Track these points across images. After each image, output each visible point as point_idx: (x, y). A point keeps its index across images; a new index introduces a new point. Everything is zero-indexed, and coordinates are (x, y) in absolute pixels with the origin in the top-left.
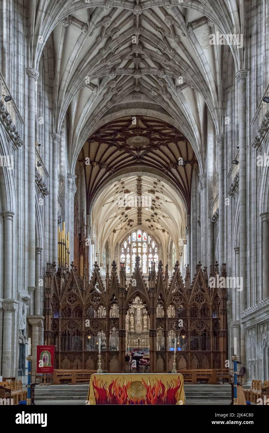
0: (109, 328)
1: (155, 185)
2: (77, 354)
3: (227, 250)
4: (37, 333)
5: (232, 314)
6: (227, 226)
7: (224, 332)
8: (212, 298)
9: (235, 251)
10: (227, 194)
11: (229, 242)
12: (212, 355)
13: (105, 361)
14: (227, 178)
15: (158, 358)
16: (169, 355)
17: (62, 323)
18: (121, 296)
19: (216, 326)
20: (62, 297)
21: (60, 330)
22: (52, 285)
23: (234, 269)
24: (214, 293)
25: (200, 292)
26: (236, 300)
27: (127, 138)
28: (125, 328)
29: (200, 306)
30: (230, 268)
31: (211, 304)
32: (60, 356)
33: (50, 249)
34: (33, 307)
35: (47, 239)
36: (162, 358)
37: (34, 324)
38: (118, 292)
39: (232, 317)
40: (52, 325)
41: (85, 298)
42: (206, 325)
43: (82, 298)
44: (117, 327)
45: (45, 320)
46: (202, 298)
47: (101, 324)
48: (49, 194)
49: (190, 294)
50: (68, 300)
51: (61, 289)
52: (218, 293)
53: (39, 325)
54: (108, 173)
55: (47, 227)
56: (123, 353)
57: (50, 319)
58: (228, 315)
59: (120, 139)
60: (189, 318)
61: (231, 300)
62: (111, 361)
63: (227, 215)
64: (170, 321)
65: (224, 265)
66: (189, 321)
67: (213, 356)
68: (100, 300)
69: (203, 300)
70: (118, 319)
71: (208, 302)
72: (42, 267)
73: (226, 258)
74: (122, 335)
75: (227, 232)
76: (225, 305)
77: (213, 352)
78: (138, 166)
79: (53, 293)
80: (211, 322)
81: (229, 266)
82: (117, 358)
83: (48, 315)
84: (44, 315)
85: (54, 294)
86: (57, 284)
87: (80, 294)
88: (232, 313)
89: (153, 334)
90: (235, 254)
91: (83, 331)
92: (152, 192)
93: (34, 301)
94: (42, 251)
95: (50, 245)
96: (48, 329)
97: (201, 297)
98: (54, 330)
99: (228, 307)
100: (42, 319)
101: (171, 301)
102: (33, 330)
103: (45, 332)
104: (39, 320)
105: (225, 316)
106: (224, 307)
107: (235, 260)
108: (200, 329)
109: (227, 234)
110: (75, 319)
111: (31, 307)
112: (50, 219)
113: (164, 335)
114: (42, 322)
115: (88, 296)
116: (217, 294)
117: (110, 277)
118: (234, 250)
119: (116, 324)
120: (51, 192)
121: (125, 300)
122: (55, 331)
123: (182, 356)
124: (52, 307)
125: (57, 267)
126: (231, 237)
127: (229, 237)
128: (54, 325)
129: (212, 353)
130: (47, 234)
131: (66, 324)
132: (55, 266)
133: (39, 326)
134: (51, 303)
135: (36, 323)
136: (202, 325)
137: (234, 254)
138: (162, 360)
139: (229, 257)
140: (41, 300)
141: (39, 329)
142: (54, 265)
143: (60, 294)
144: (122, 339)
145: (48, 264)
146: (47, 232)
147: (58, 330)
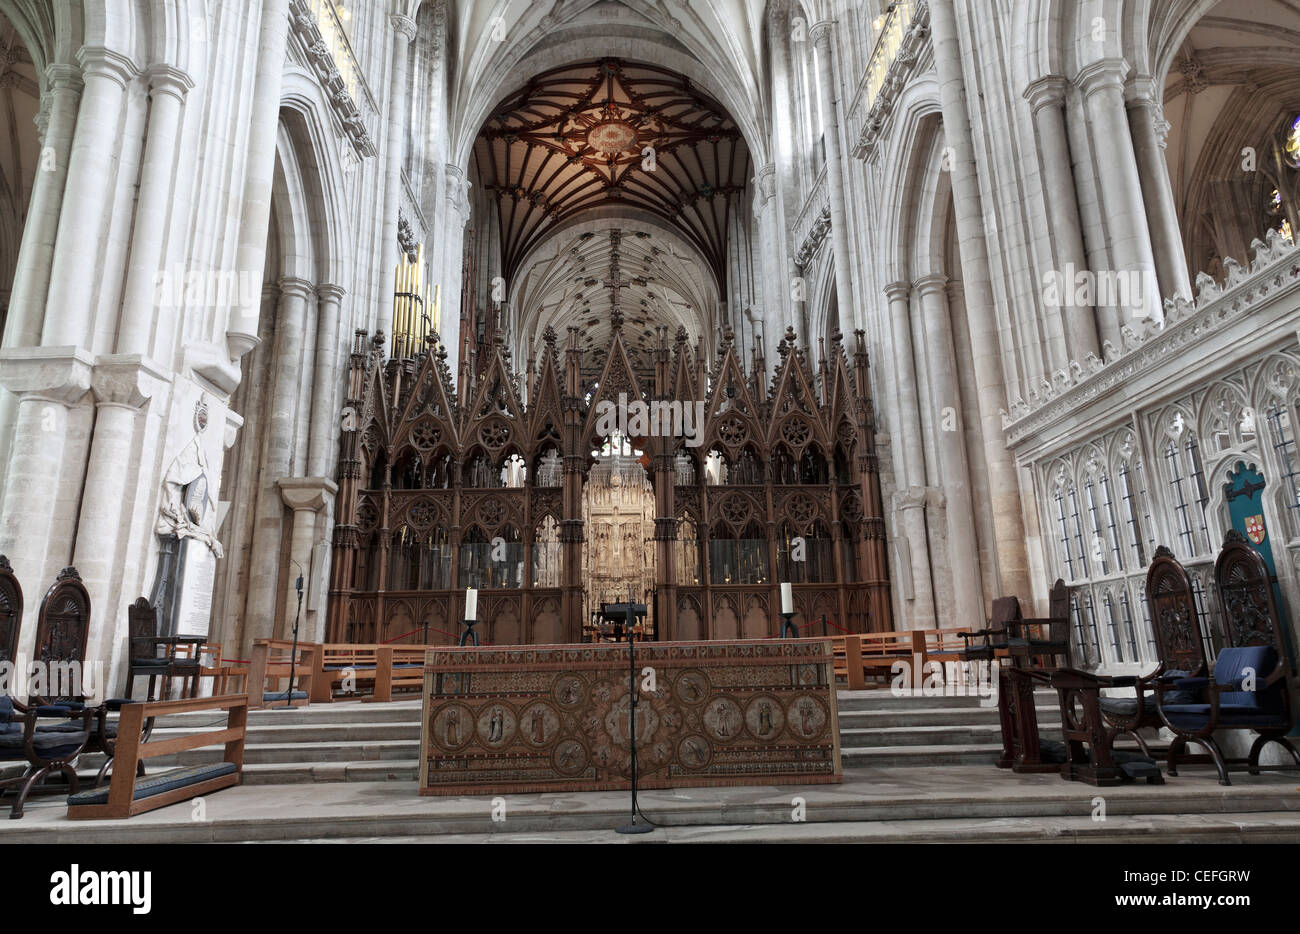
0: (532, 518)
1: (646, 264)
2: (434, 601)
3: (861, 298)
4: (309, 533)
5: (892, 472)
6: (856, 235)
7: (874, 522)
8: (831, 428)
9: (889, 295)
10: (849, 157)
11: (867, 274)
12: (842, 597)
13: (519, 621)
14: (846, 120)
15: (681, 608)
16: (714, 600)
17: (392, 504)
18: (570, 421)
19: (847, 509)
20: (395, 430)
21: (385, 527)
22: (369, 393)
23: (888, 341)
24: (836, 415)
25: (795, 412)
26: (902, 431)
27: (588, 131)
28: (580, 516)
29: (798, 449)
30: (876, 345)
31: (830, 443)
32: (380, 606)
33: (369, 295)
34: (303, 454)
35: (363, 269)
36: (696, 607)
37: (301, 505)
38: (560, 411)
39: (893, 480)
40: (364, 513)
41: (464, 429)
42: (820, 507)
43: (455, 431)
44: (558, 515)
45: (338, 496)
46: (803, 429)
47: (510, 507)
48: (375, 153)
49: (769, 416)
50: (416, 438)
51: (396, 405)
52: (847, 413)
53: (318, 509)
54: (548, 219)
55: (365, 237)
56: (576, 593)
57: (354, 493)
58: (881, 475)
59: (574, 135)
60: (769, 485)
61: (888, 432)
62: (539, 618)
63: (854, 208)
64: (713, 497)
65: (860, 333)
66: (769, 495)
67: (846, 599)
68: (507, 437)
69: (807, 435)
70: (561, 489)
71: (818, 439)
72: (341, 341)
73: (860, 318)
74: (572, 536)
75: (857, 252)
76: (871, 446)
77: (845, 586)
78: (613, 207)
79: (370, 418)
80: (834, 496)
81: (870, 339)
82: (556, 611)
83: (349, 478)
84: (338, 479)
85: (374, 420)
86: (383, 393)
87: (448, 420)
88: (892, 468)
89: (666, 534)
90: (890, 303)
91: (455, 529)
92: (641, 282)
93: (309, 439)
94: (345, 297)
95: (370, 284)
96: (346, 522)
97: (799, 427)
98: (367, 525)
99: (880, 452)
100: (330, 490)
101: (716, 437)
102: (296, 522)
103: (336, 531)
104: (318, 491)
105: (874, 475)
106: (868, 451)
107: (891, 320)
108: (802, 519)
109: (858, 256)
110: (432, 493)
111: (297, 453)
112: (374, 219)
113: (698, 538)
114: (329, 501)
115: (471, 426)
116: (845, 416)
117: (538, 369)
118: (884, 294)
119: (554, 505)
120: (382, 150)
121: (582, 432)
122: (371, 530)
123: (755, 600)
124: (367, 458)
125: (387, 348)
126: (873, 260)
127: (867, 262)
128: (368, 512)
129: (842, 591)
130: (363, 256)
131: (405, 507)
132: (381, 341)
133: (316, 513)
134: (364, 446)
135: (306, 500)
136: (808, 506)
137: (887, 303)
138: (693, 615)
139: (869, 314)
140: (330, 434)
141: (316, 520)
142: (378, 340)
143: (390, 421)
144: (571, 551)
145: (358, 333)
146: (365, 252)
147: (381, 525)
